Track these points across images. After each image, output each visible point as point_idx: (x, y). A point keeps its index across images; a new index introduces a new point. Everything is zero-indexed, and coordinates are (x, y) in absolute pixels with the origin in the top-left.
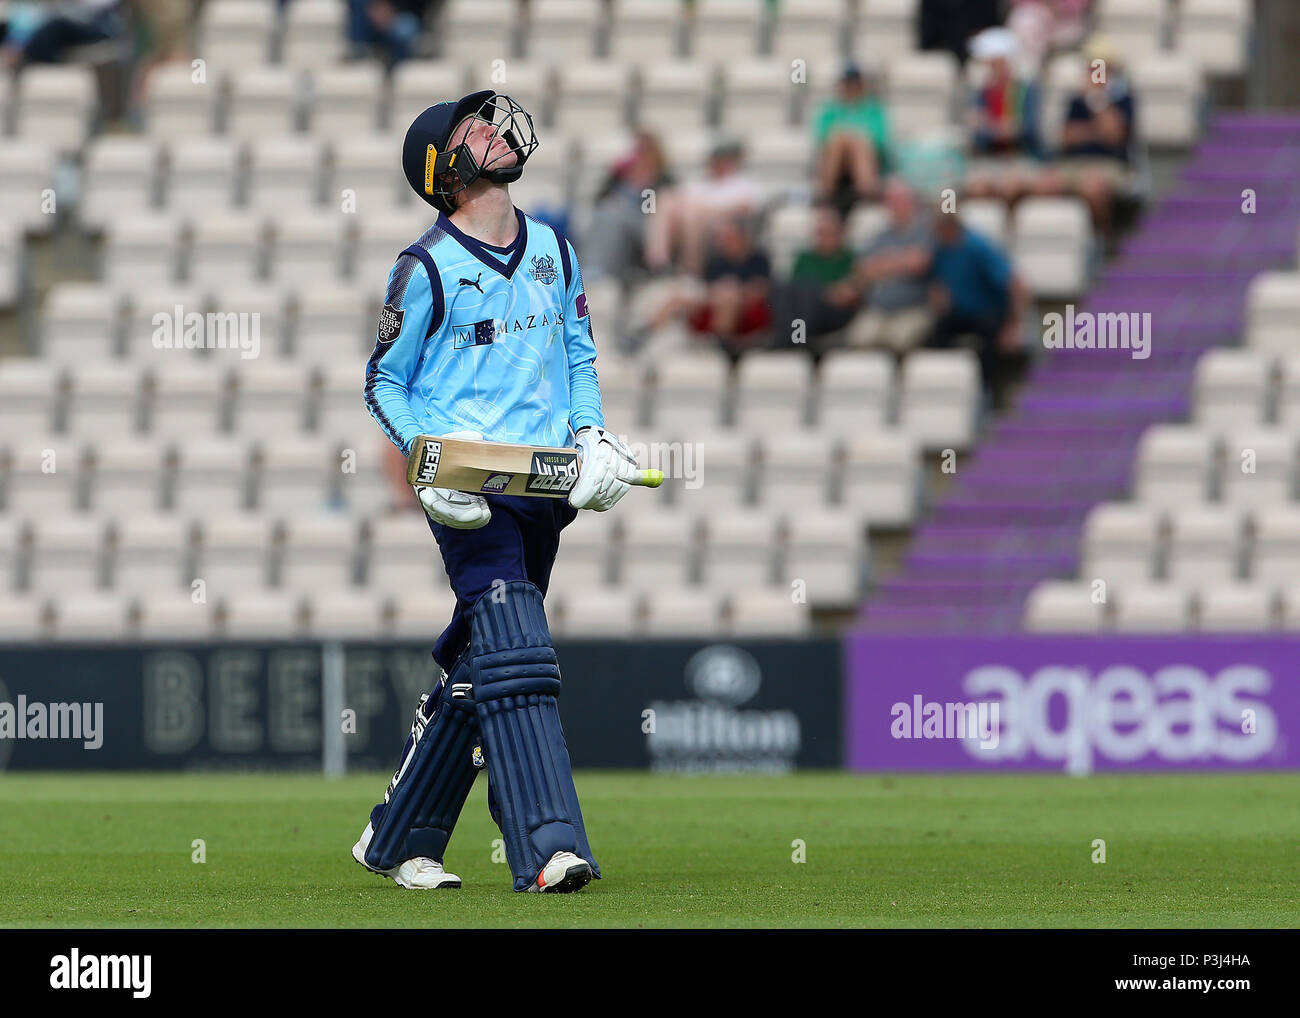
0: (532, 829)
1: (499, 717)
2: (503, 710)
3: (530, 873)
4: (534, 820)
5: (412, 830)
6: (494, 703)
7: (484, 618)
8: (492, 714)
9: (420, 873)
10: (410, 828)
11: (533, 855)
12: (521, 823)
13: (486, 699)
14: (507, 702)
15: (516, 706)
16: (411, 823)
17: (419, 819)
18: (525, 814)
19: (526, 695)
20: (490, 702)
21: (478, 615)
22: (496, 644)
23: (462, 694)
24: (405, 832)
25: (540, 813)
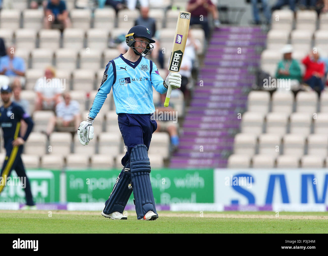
0: (143, 204)
1: (137, 177)
2: (138, 175)
3: (142, 215)
4: (144, 202)
5: (115, 205)
6: (136, 174)
7: (134, 153)
8: (135, 176)
9: (117, 215)
10: (114, 204)
11: (143, 210)
12: (141, 203)
13: (133, 172)
14: (139, 173)
15: (141, 174)
16: (114, 203)
17: (116, 202)
18: (142, 201)
19: (144, 172)
20: (134, 173)
21: (132, 152)
22: (137, 159)
23: (127, 171)
24: (113, 205)
25: (145, 201)
